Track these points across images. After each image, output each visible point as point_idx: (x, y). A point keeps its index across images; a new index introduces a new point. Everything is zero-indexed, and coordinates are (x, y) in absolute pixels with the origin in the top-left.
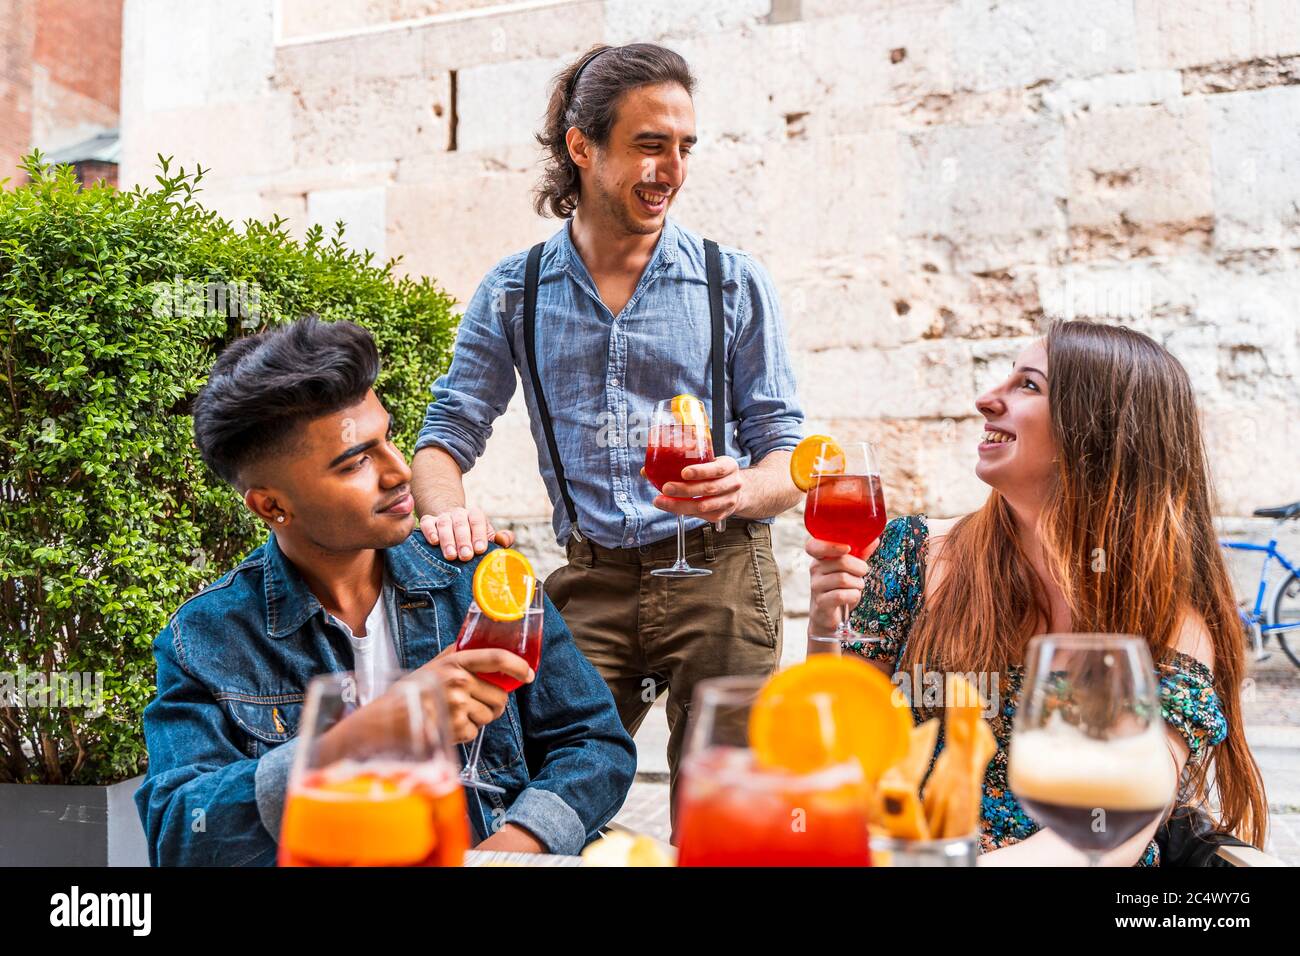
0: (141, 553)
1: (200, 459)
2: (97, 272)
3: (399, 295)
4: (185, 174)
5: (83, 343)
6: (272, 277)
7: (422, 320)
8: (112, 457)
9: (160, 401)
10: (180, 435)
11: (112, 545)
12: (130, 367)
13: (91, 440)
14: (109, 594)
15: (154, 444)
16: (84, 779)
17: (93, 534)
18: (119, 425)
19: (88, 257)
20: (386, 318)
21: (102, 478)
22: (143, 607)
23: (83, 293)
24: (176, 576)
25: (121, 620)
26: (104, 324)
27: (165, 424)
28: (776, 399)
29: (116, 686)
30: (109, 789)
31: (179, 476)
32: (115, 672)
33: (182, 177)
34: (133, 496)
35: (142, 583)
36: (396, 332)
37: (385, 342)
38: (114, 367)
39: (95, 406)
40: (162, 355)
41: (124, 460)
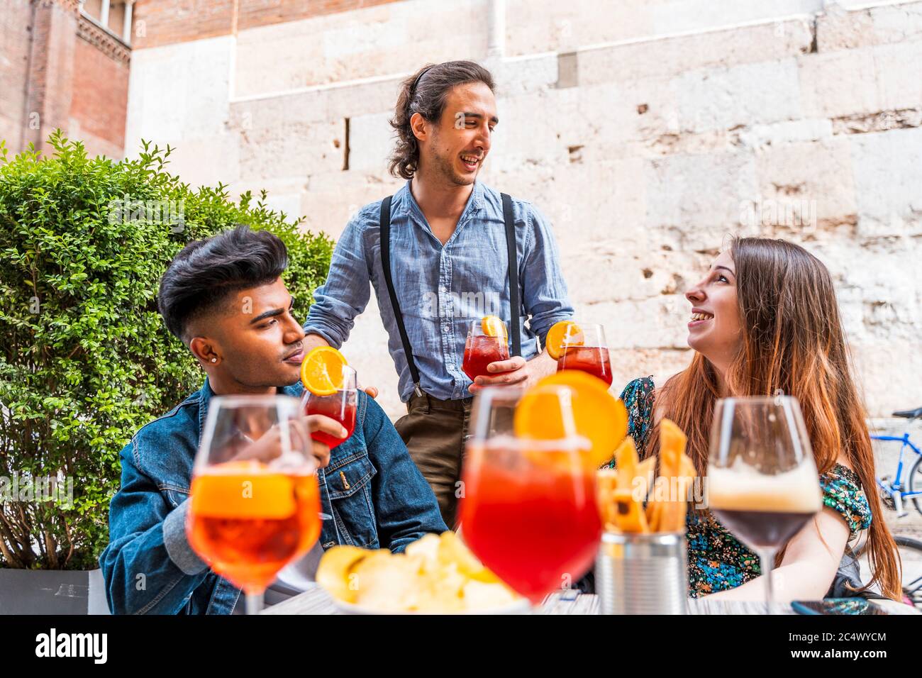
0: (119, 404)
1: (162, 343)
2: (96, 212)
3: (303, 243)
4: (159, 150)
5: (85, 259)
6: (216, 223)
7: (318, 260)
8: (101, 337)
9: (136, 301)
10: (149, 325)
11: (99, 398)
12: (117, 276)
13: (87, 325)
14: (96, 432)
15: (131, 329)
16: (74, 566)
17: (85, 390)
18: (107, 315)
19: (91, 202)
20: (294, 257)
21: (95, 352)
22: (119, 442)
23: (86, 225)
24: (143, 423)
25: (103, 451)
26: (99, 246)
27: (139, 317)
28: (554, 300)
29: (98, 498)
30: (90, 573)
31: (148, 354)
32: (98, 488)
33: (156, 151)
34: (115, 366)
35: (119, 425)
36: (300, 267)
37: (293, 273)
38: (106, 276)
39: (91, 301)
40: (138, 269)
41: (110, 339)
